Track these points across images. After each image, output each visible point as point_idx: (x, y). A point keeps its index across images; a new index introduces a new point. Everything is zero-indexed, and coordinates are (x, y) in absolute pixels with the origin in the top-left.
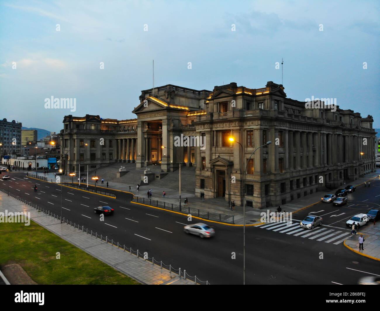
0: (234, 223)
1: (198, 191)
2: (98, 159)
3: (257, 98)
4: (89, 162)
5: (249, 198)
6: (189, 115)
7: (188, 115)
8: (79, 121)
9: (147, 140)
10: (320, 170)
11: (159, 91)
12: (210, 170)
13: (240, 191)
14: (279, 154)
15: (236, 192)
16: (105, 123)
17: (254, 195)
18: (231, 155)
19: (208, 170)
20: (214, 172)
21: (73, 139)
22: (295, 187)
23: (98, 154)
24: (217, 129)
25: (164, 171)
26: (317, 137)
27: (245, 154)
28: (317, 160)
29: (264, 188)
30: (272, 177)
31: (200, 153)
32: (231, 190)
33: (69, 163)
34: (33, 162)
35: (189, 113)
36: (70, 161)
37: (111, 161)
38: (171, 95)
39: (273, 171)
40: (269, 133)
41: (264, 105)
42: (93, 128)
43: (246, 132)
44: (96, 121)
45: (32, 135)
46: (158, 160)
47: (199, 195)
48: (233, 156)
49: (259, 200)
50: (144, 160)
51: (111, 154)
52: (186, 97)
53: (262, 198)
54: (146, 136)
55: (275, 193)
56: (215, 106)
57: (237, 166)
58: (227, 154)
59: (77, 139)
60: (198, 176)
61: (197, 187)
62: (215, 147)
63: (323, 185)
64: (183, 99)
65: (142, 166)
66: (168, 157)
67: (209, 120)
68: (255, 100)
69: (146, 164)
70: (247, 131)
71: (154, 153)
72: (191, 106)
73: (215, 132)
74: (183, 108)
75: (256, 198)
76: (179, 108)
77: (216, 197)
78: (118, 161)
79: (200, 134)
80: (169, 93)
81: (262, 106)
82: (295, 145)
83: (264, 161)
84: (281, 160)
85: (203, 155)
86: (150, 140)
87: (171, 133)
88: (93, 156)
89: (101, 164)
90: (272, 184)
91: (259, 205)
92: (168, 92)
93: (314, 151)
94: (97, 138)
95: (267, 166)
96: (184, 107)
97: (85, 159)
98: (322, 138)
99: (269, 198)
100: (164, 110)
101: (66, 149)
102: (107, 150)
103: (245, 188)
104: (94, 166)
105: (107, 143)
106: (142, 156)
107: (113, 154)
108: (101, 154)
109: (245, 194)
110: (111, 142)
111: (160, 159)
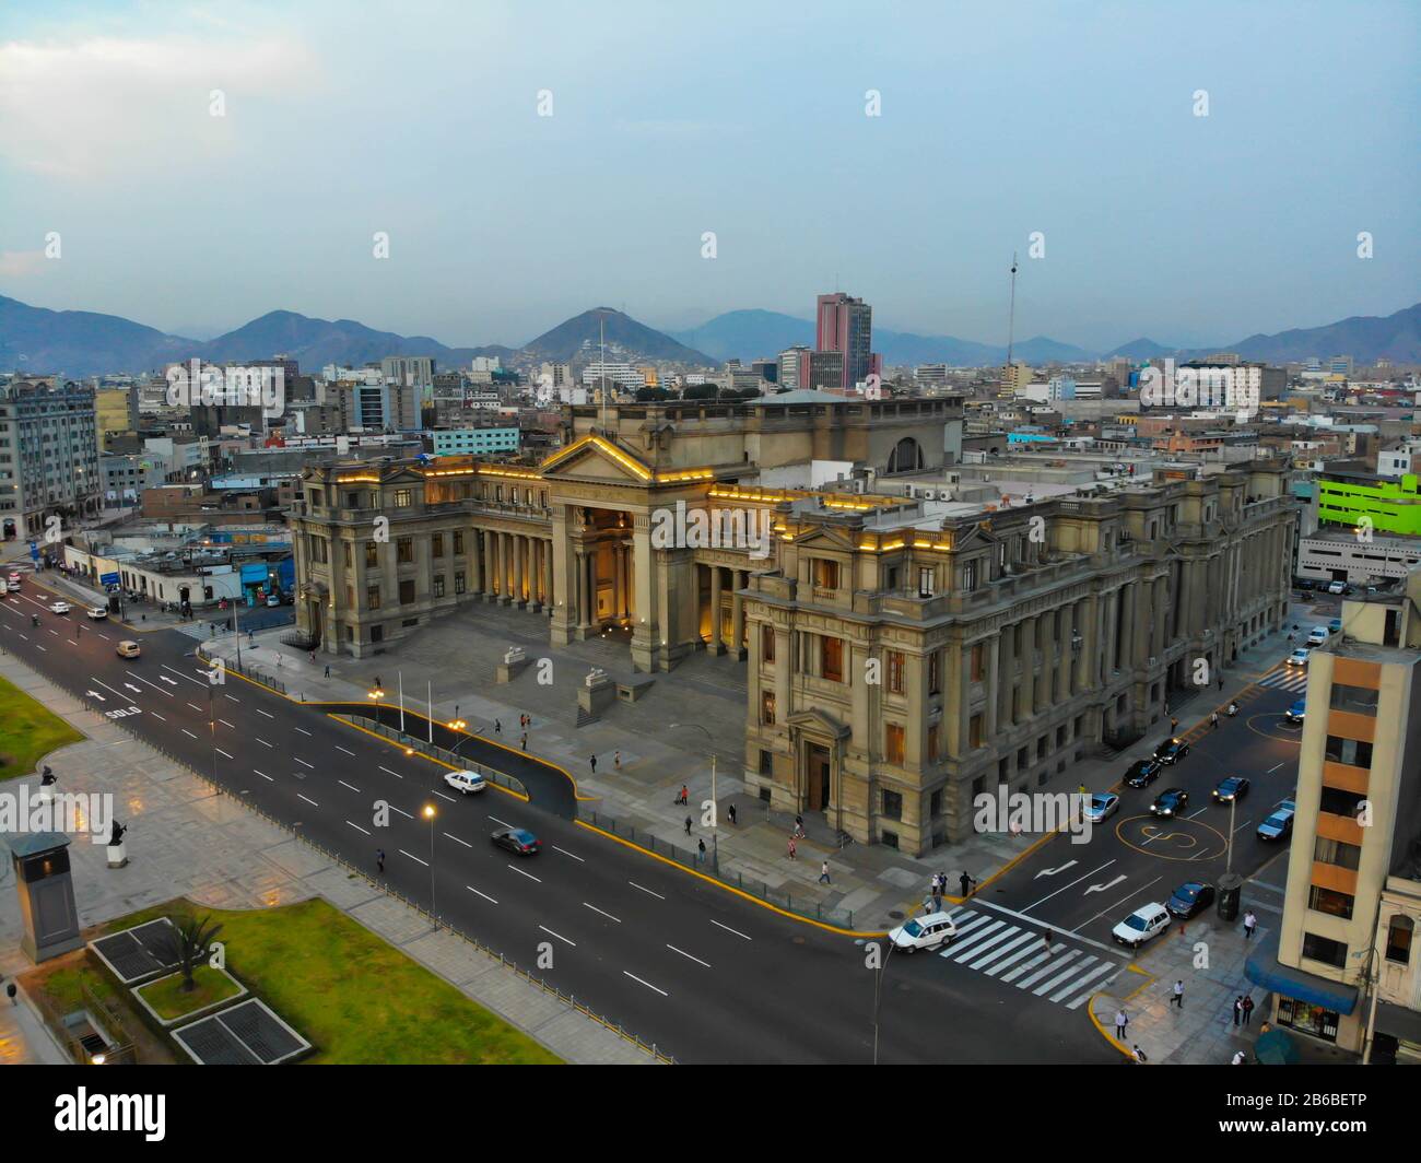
0: (851, 928)
1: (754, 780)
2: (423, 598)
3: (919, 553)
4: (395, 611)
5: (890, 825)
6: (714, 493)
7: (709, 490)
8: (355, 482)
9: (582, 562)
10: (1090, 701)
11: (620, 416)
12: (787, 736)
13: (866, 805)
14: (972, 703)
15: (856, 808)
16: (436, 476)
17: (902, 820)
18: (848, 708)
19: (781, 732)
20: (797, 745)
21: (342, 540)
22: (1013, 770)
23: (423, 583)
24: (806, 629)
25: (642, 668)
26: (1087, 608)
27: (882, 710)
28: (1084, 672)
29: (928, 804)
30: (951, 770)
31: (759, 678)
32: (845, 800)
33: (331, 614)
34: (192, 582)
35: (714, 486)
36: (337, 608)
37: (462, 598)
38: (659, 440)
39: (954, 754)
40: (947, 655)
41: (936, 576)
42: (402, 501)
43: (885, 654)
44: (412, 479)
46: (616, 615)
47: (756, 792)
48: (849, 711)
49: (915, 835)
50: (576, 619)
51: (460, 576)
52: (706, 434)
53: (922, 828)
54: (580, 549)
55: (956, 811)
56: (802, 566)
57: (860, 738)
58: (834, 703)
59: (356, 542)
60: (753, 739)
61: (749, 768)
62: (800, 674)
63: (1097, 739)
64: (694, 444)
65: (571, 641)
66: (655, 627)
68: (910, 557)
69: (583, 633)
70: (890, 653)
71: (605, 595)
72: (720, 459)
73: (801, 635)
74: (697, 476)
75: (908, 828)
76: (685, 477)
77: (804, 810)
78: (486, 600)
79: (759, 628)
80: (654, 434)
81: (931, 577)
83: (932, 732)
84: (977, 719)
85: (766, 685)
86: (593, 559)
87: (662, 557)
88: (407, 591)
89: (431, 611)
90: (949, 788)
91: (916, 848)
92: (651, 433)
93: (1077, 649)
94: (416, 532)
95: (938, 741)
96: (700, 469)
97: (382, 602)
98: (1102, 609)
99: (941, 822)
100: (640, 487)
101: (321, 567)
102: (447, 565)
103: (879, 799)
104: (410, 622)
105: (448, 541)
106: (570, 609)
107: (467, 575)
108: (432, 580)
109: (878, 812)
110: (457, 536)
111: (622, 612)
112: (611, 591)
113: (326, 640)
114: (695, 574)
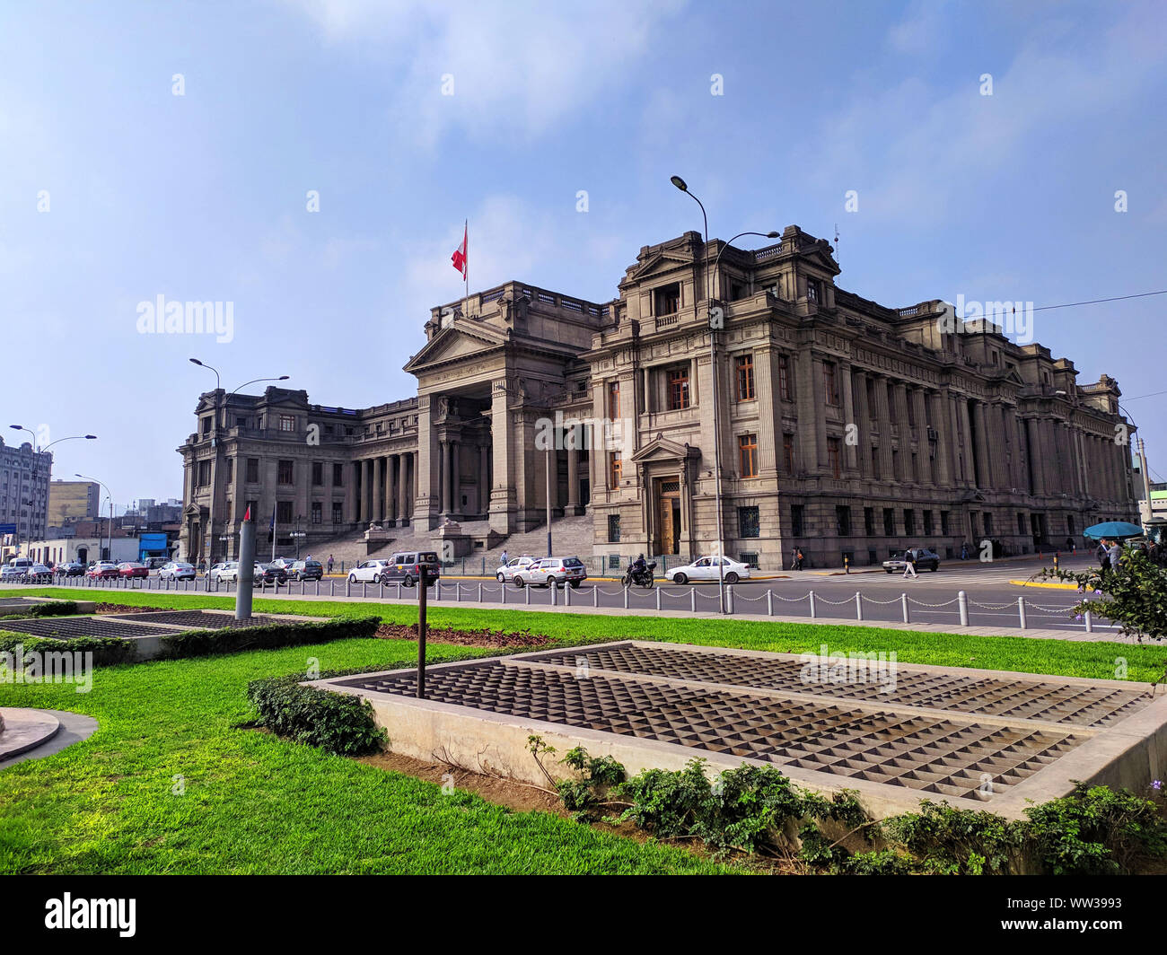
1: (603, 551)
2: (301, 520)
3: (760, 272)
5: (746, 545)
8: (245, 408)
9: (447, 450)
10: (953, 498)
11: (482, 303)
12: (634, 482)
13: (720, 528)
14: (828, 422)
15: (710, 533)
16: (322, 415)
17: (762, 535)
18: (695, 429)
19: (628, 482)
20: (645, 486)
21: (226, 458)
22: (879, 529)
23: (302, 507)
24: (650, 364)
25: (499, 529)
26: (937, 402)
27: (732, 422)
28: (944, 470)
29: (788, 512)
30: (811, 486)
32: (697, 528)
33: (209, 531)
34: (93, 545)
36: (215, 523)
37: (338, 528)
38: (517, 311)
39: (813, 470)
40: (797, 363)
41: (779, 289)
42: (286, 425)
43: (732, 360)
44: (297, 406)
45: (81, 498)
46: (479, 512)
48: (699, 432)
49: (776, 547)
50: (439, 508)
51: (337, 506)
52: (562, 320)
53: (783, 540)
54: (443, 437)
55: (820, 530)
56: (644, 301)
57: (710, 457)
58: (682, 430)
59: (238, 456)
60: (602, 508)
61: (598, 541)
62: (646, 413)
64: (552, 326)
65: (432, 527)
66: (512, 489)
67: (629, 339)
68: (753, 280)
70: (737, 359)
71: (468, 491)
73: (646, 373)
74: (553, 348)
75: (767, 542)
76: (541, 345)
78: (360, 527)
79: (604, 386)
80: (512, 305)
82: (873, 415)
83: (787, 439)
84: (833, 441)
86: (456, 450)
87: (518, 418)
88: (285, 511)
89: (308, 535)
90: (811, 507)
91: (777, 560)
92: (509, 304)
93: (933, 440)
94: (298, 456)
95: (794, 455)
96: (557, 344)
97: (260, 517)
98: (953, 408)
100: (497, 350)
101: (204, 491)
103: (735, 521)
105: (328, 471)
107: (345, 506)
108: (310, 509)
109: (736, 535)
110: (338, 468)
112: (474, 490)
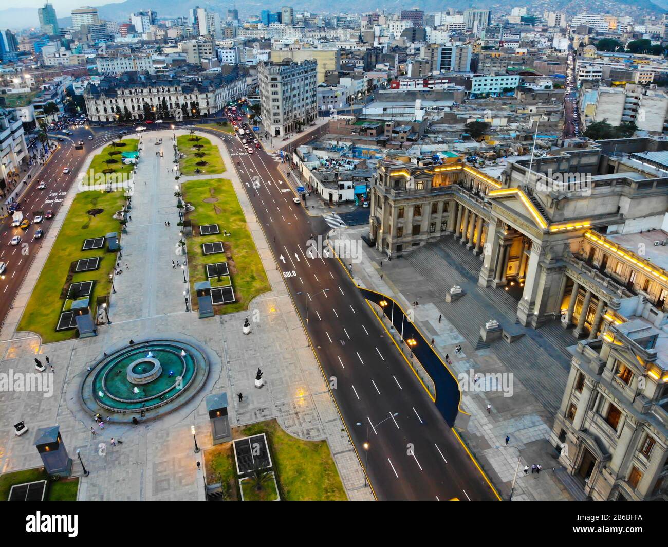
1: (555, 438)
2: (424, 233)
4: (409, 239)
6: (587, 236)
7: (586, 232)
8: (399, 175)
9: (502, 249)
12: (576, 436)
15: (601, 493)
16: (441, 171)
20: (580, 444)
21: (389, 204)
23: (425, 226)
24: (603, 394)
25: (521, 322)
31: (571, 394)
32: (597, 486)
33: (381, 234)
34: (334, 192)
35: (590, 231)
36: (384, 233)
37: (443, 234)
38: (557, 204)
42: (420, 186)
44: (426, 176)
45: (331, 59)
46: (518, 274)
47: (554, 444)
48: (614, 447)
50: (493, 276)
51: (444, 223)
54: (502, 243)
56: (611, 360)
58: (607, 437)
59: (394, 207)
60: (560, 419)
61: (554, 431)
62: (593, 412)
64: (582, 205)
65: (489, 286)
66: (532, 304)
69: (496, 284)
71: (514, 264)
72: (600, 211)
73: (599, 395)
77: (574, 475)
78: (455, 238)
80: (555, 200)
85: (574, 401)
86: (508, 249)
87: (544, 269)
88: (416, 230)
89: (427, 240)
92: (553, 200)
94: (424, 202)
96: (582, 221)
97: (404, 234)
101: (379, 210)
102: (438, 217)
104: (416, 244)
105: (441, 207)
106: (491, 271)
107: (448, 222)
108: (429, 224)
110: (446, 203)
111: (521, 274)
112: (518, 263)
113: (378, 245)
114: (564, 280)
